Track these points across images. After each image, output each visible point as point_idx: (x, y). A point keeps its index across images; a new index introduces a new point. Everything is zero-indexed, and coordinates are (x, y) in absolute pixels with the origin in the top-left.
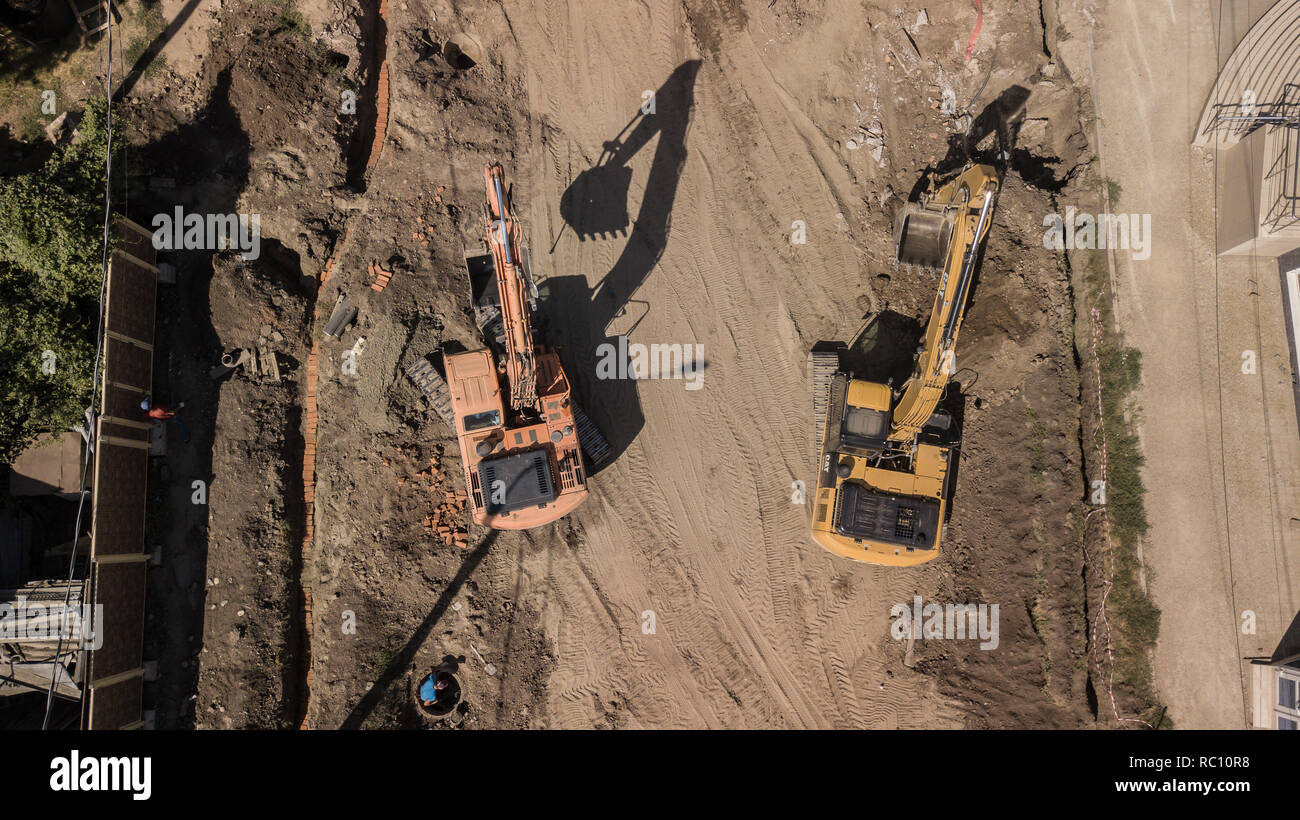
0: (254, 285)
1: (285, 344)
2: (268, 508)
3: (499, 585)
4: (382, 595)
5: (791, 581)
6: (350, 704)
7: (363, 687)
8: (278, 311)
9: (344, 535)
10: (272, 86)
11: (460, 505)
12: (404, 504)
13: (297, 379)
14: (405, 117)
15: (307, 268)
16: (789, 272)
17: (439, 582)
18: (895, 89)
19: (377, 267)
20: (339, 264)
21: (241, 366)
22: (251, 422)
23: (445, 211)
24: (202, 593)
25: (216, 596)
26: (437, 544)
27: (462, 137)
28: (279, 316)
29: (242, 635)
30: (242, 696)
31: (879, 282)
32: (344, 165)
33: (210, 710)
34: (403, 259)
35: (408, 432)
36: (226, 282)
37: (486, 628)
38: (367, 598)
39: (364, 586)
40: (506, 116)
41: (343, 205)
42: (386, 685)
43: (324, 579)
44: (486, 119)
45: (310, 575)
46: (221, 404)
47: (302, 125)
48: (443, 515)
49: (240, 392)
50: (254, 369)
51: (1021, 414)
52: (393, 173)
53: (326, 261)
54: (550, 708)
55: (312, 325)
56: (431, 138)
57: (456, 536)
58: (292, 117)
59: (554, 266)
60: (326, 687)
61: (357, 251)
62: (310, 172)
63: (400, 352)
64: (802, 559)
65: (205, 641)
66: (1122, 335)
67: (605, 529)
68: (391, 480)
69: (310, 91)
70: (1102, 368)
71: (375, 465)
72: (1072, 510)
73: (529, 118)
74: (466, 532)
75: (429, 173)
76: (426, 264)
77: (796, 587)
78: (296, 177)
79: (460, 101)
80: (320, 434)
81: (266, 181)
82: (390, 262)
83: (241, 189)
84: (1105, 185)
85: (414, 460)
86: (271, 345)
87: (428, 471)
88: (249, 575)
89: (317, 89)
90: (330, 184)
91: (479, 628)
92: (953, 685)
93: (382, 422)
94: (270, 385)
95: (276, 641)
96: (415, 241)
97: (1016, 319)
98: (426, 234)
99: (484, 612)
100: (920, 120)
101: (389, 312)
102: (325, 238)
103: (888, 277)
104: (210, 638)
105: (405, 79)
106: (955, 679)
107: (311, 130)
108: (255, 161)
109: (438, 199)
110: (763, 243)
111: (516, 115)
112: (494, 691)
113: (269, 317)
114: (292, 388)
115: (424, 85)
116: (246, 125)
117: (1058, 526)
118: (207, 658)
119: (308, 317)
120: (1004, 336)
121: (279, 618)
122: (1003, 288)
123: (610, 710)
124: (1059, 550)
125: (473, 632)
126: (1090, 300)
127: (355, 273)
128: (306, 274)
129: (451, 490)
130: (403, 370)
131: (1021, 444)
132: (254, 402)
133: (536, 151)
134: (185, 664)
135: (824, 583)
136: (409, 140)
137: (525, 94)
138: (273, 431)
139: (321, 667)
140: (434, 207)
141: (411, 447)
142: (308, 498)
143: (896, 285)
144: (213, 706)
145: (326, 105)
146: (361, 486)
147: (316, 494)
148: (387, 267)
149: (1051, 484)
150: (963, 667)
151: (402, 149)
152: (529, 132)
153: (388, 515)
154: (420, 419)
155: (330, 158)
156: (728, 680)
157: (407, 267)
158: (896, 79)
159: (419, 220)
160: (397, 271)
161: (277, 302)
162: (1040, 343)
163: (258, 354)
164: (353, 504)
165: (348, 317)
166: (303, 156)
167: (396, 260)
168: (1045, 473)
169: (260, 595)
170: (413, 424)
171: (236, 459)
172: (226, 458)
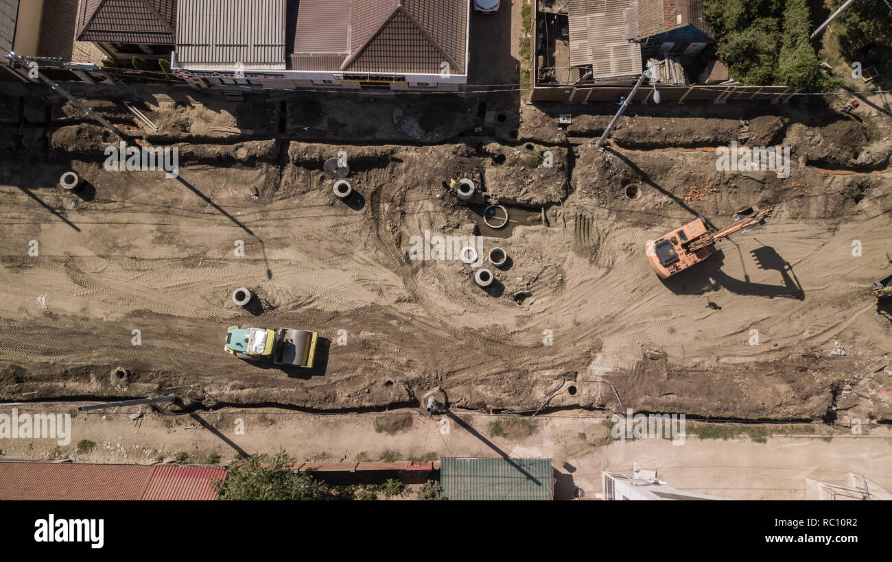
0: (772, 131)
1: (751, 141)
2: (697, 137)
3: (671, 212)
4: (671, 173)
5: (673, 313)
6: (637, 164)
7: (642, 167)
8: (764, 137)
9: (690, 161)
10: (846, 134)
12: (701, 180)
13: (738, 145)
14: (836, 180)
17: (674, 191)
18: (860, 362)
21: (743, 126)
22: (725, 131)
23: (802, 194)
24: (669, 117)
25: (669, 121)
26: (687, 191)
27: (830, 200)
28: (761, 139)
29: (657, 130)
30: (639, 131)
32: (816, 159)
33: (635, 121)
35: (725, 181)
36: (774, 121)
37: (657, 207)
38: (670, 168)
39: (674, 167)
40: (838, 216)
41: (801, 159)
42: (641, 174)
43: (674, 155)
44: (837, 208)
45: (674, 150)
46: (730, 120)
47: (831, 144)
48: (696, 193)
49: (735, 126)
50: (742, 131)
51: (739, 397)
52: (815, 176)
54: (630, 228)
56: (829, 189)
57: (690, 197)
58: (835, 141)
62: (814, 147)
63: (753, 178)
65: (654, 118)
66: (772, 437)
68: (709, 176)
69: (845, 147)
70: (759, 428)
71: (714, 170)
72: (707, 411)
73: (838, 224)
74: (691, 200)
75: (816, 188)
76: (783, 187)
77: (671, 314)
78: (812, 143)
79: (844, 199)
81: (810, 133)
83: (805, 124)
84: (830, 436)
85: (715, 183)
86: (751, 136)
87: (712, 188)
88: (675, 131)
89: (846, 149)
90: (809, 154)
91: (657, 205)
93: (729, 172)
95: (654, 140)
96: (792, 183)
98: (794, 187)
99: (662, 207)
101: (766, 174)
105: (850, 180)
106: (642, 368)
107: (830, 147)
108: (817, 129)
109: (806, 191)
110: (795, 309)
111: (839, 219)
112: (636, 210)
113: (762, 135)
115: (849, 186)
116: (830, 126)
117: (701, 405)
118: (648, 119)
121: (661, 141)
123: (630, 248)
125: (656, 203)
129: (704, 196)
130: (747, 179)
132: (732, 131)
134: (646, 113)
135: (673, 324)
136: (828, 181)
137: (847, 223)
138: (722, 137)
139: (648, 154)
140: (803, 190)
141: (720, 182)
142: (698, 149)
145: (839, 152)
146: (706, 166)
147: (701, 152)
149: (717, 404)
150: (647, 371)
151: (824, 178)
152: (833, 224)
153: (699, 175)
154: (729, 185)
155: (819, 154)
156: (640, 289)
157: (782, 180)
158: (864, 362)
159: (799, 184)
161: (767, 137)
162: (768, 403)
163: (747, 132)
164: (701, 164)
166: (819, 145)
168: (720, 402)
169: (669, 135)
170: (727, 183)
171: (714, 127)
172: (714, 123)
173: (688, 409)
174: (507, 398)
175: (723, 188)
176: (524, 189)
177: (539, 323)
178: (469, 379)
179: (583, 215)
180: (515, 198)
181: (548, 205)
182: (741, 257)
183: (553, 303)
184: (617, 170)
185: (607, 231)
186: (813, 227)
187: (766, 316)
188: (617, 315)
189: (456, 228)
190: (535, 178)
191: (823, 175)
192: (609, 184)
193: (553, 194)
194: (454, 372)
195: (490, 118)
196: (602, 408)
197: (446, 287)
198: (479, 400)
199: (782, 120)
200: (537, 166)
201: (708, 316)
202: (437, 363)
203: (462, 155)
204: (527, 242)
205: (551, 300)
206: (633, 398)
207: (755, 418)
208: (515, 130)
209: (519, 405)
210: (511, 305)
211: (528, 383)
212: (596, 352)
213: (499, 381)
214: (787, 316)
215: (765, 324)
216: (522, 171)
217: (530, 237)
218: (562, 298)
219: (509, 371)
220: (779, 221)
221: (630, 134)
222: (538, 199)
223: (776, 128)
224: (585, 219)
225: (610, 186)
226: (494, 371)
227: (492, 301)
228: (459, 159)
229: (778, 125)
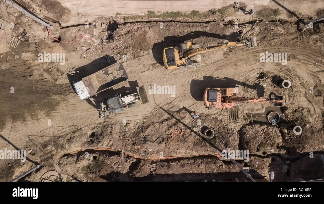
0: (139, 169)
1: (149, 163)
2: (178, 164)
3: (190, 123)
4: (193, 143)
6: (211, 147)
7: (208, 145)
8: (143, 165)
9: (183, 150)
10: (102, 169)
11: (177, 130)
12: (177, 140)
13: (155, 161)
14: (106, 145)
15: (135, 161)
16: (134, 73)
17: (190, 133)
18: (97, 53)
19: (135, 148)
20: (135, 155)
21: (153, 171)
22: (163, 168)
23: (124, 136)
24: (193, 173)
25: (193, 172)
26: (184, 134)
27: (110, 134)
28: (144, 165)
29: (200, 166)
30: (210, 165)
31: (136, 57)
32: (115, 155)
33: (212, 170)
34: (134, 143)
35: (165, 140)
36: (139, 174)
38: (193, 146)
39: (191, 146)
40: (105, 126)
41: (123, 155)
42: (208, 141)
43: (190, 153)
44: (106, 130)
45: (189, 156)
46: (161, 173)
47: (109, 163)
48: (179, 133)
49: (158, 171)
50: (154, 168)
51: (159, 33)
52: (117, 146)
53: (133, 157)
54: (211, 114)
55: (145, 159)
56: (110, 140)
57: (182, 131)
58: (107, 165)
59: (133, 116)
60: (208, 151)
61: (132, 152)
62: (117, 161)
63: (151, 142)
64: (185, 71)
65: (201, 172)
66: (145, 14)
67: (180, 105)
68: (173, 143)
69: (102, 162)
70: (151, 18)
71: (171, 146)
72: (176, 25)
73: (105, 122)
74: (182, 129)
75: (117, 139)
76: (134, 139)
77: (189, 72)
78: (118, 164)
79: (102, 135)
80: (165, 156)
81: (119, 169)
82: (135, 145)
83: (121, 174)
84: (117, 15)
85: (170, 139)
86: (149, 166)
87: (172, 136)
88: (190, 166)
89: (101, 161)
90: (119, 158)
91: (198, 126)
92: (206, 46)
93: (163, 145)
94: (157, 165)
95: (201, 161)
96: (130, 141)
97: (143, 33)
98: (129, 139)
99: (195, 126)
100: (104, 48)
101: (143, 145)
102: (129, 158)
103: (134, 55)
104: (200, 172)
105: (99, 145)
107: (109, 162)
108: (116, 171)
109: (122, 138)
111: (105, 124)
113: (144, 166)
114: (157, 162)
115: (99, 142)
116: (109, 172)
117: (179, 27)
118: (204, 172)
119: (144, 160)
120: (146, 36)
121: (197, 160)
122: (137, 35)
124: (183, 27)
126: (139, 19)
127: (136, 152)
128: (136, 161)
129: (175, 132)
130: (154, 142)
131: (165, 33)
132: (160, 168)
133: (111, 120)
134: (205, 175)
136: (111, 143)
137: (100, 123)
138: (165, 164)
139: (205, 153)
140: (123, 138)
141: (168, 139)
142: (176, 157)
143: (136, 54)
144: (211, 170)
145: (104, 159)
146: (174, 148)
147: (175, 156)
148: (136, 146)
149: (172, 28)
150: (203, 44)
151: (112, 145)
152: (108, 122)
153: (179, 143)
154: (162, 138)
155: (114, 157)
157: (135, 142)
158: (95, 53)
159: (126, 141)
160: (136, 144)
161: (142, 165)
162: (147, 29)
163: (151, 168)
164: (178, 149)
165: (145, 152)
166: (114, 163)
167: (134, 144)
168: (170, 29)
169: (193, 164)
170: (163, 139)
171: (170, 170)
172: (170, 171)
173: (185, 25)
174: (271, 27)
175: (165, 136)
176: (264, 131)
177: (254, 64)
178: (288, 35)
179: (234, 120)
180: (268, 127)
181: (251, 124)
182: (155, 102)
183: (248, 74)
184: (220, 143)
185: (223, 112)
186: (118, 119)
187: (144, 73)
188: (216, 70)
189: (297, 110)
190: (260, 137)
191: (113, 147)
192: (223, 136)
193: (250, 130)
194: (294, 39)
195: (285, 168)
196: (225, 25)
197: (300, 79)
198: (285, 25)
199: (134, 175)
200: (260, 143)
201: (171, 72)
202: (303, 43)
203: (299, 147)
204: (261, 104)
205: (249, 76)
206: (212, 29)
207: (152, 22)
208: (272, 162)
209: (266, 24)
210: (268, 72)
211: (262, 34)
212: (227, 51)
213: (274, 35)
214: (132, 74)
215: (144, 69)
216: (268, 141)
217: (260, 107)
218: (244, 77)
219: (269, 40)
220: (135, 121)
221: (215, 163)
222: (257, 127)
223: (137, 171)
224: (233, 117)
225: (222, 135)
226: (276, 40)
227: (277, 74)
228: (301, 145)
229: (136, 172)
